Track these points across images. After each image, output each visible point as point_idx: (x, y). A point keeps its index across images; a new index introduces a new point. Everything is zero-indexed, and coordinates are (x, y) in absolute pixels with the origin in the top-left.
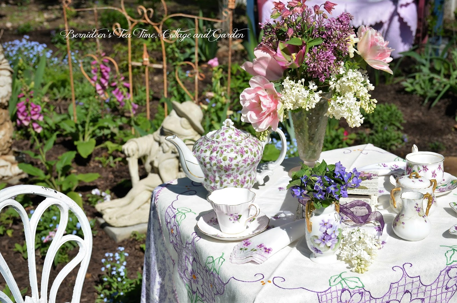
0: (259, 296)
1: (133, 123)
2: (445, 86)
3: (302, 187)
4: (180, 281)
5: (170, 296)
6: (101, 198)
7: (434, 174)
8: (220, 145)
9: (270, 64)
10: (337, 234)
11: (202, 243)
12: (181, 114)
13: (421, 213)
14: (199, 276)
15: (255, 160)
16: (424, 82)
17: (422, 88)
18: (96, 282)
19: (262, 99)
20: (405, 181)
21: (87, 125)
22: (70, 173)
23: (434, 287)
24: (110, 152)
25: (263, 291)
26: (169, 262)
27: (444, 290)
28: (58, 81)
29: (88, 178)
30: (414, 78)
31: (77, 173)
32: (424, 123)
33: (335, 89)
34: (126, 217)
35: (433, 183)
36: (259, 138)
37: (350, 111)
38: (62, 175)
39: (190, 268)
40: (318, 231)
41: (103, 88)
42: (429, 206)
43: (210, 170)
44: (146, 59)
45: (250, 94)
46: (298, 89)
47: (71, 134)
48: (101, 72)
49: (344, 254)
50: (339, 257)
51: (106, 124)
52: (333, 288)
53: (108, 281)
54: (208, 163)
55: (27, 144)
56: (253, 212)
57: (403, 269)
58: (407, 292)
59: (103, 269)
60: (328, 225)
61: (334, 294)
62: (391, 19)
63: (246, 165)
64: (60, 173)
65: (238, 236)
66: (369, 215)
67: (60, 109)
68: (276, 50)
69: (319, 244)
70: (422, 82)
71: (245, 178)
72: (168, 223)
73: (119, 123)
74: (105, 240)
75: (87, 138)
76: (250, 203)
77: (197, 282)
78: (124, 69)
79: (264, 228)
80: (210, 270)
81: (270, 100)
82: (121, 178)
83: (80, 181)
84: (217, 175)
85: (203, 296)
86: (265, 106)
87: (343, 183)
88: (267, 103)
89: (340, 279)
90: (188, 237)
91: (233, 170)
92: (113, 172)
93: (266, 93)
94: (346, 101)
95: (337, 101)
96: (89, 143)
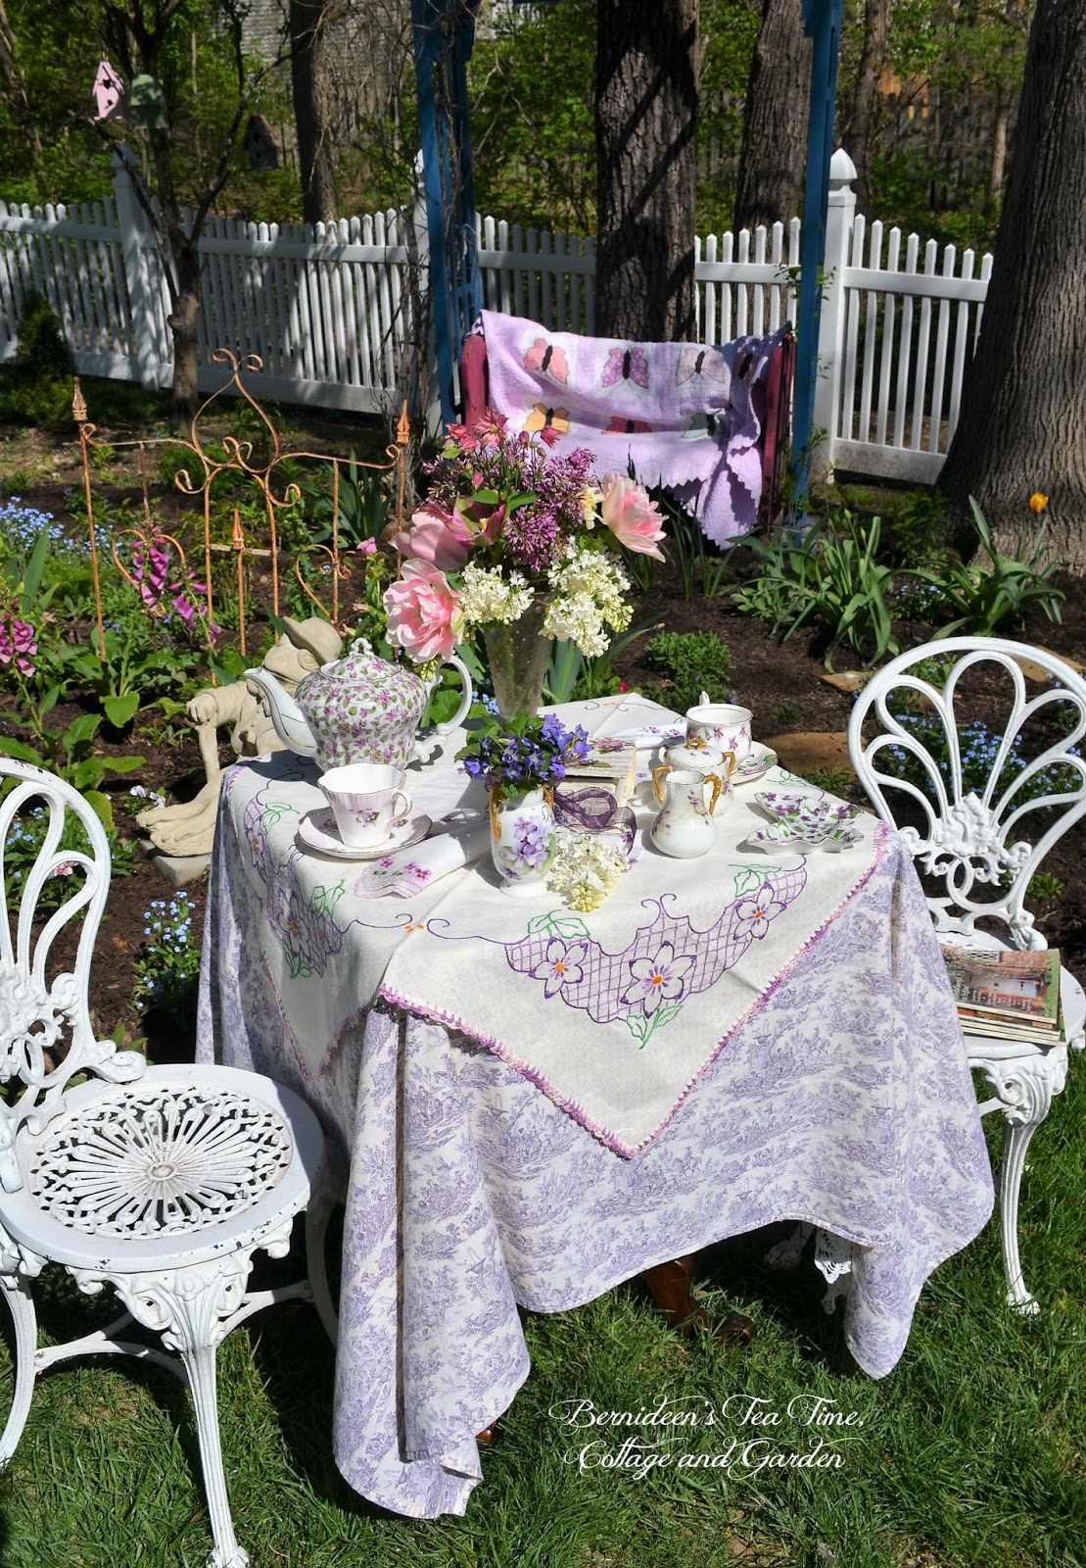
0: (400, 950)
1: (210, 662)
2: (807, 602)
3: (482, 759)
4: (271, 935)
5: (256, 966)
6: (149, 802)
7: (733, 744)
8: (345, 686)
9: (442, 537)
10: (547, 844)
11: (306, 863)
12: (299, 643)
13: (700, 808)
14: (301, 923)
15: (410, 715)
16: (772, 595)
17: (767, 606)
18: (136, 956)
19: (422, 602)
20: (680, 754)
21: (124, 665)
22: (90, 755)
23: (713, 935)
24: (166, 718)
25: (408, 941)
26: (253, 903)
27: (731, 941)
28: (74, 583)
29: (124, 765)
30: (755, 586)
31: (103, 756)
32: (768, 671)
33: (559, 585)
34: (193, 839)
35: (728, 758)
36: (419, 675)
37: (582, 625)
38: (73, 761)
39: (287, 910)
40: (511, 838)
41: (155, 592)
42: (715, 797)
43: (326, 732)
44: (239, 537)
45: (402, 592)
46: (490, 584)
47: (95, 682)
48: (151, 563)
49: (560, 880)
50: (551, 886)
51: (161, 665)
52: (534, 937)
53: (157, 953)
54: (322, 719)
55: (12, 702)
56: (399, 809)
57: (660, 904)
58: (667, 943)
59: (148, 931)
60: (529, 827)
61: (536, 948)
62: (715, 476)
63: (392, 724)
64: (70, 755)
65: (373, 852)
66: (612, 813)
67: (76, 636)
68: (451, 512)
69: (514, 862)
70: (767, 594)
71: (391, 748)
72: (248, 831)
73: (187, 662)
74: (154, 880)
75: (125, 691)
76: (395, 790)
77: (300, 934)
78: (197, 561)
79: (421, 836)
80: (318, 910)
81: (438, 603)
82: (189, 766)
83: (108, 771)
84: (339, 741)
85: (309, 959)
86: (428, 615)
87: (555, 750)
88: (431, 608)
89: (548, 921)
90: (282, 855)
91: (368, 732)
92: (174, 755)
93: (430, 591)
94: (575, 608)
95: (561, 608)
96: (127, 700)
